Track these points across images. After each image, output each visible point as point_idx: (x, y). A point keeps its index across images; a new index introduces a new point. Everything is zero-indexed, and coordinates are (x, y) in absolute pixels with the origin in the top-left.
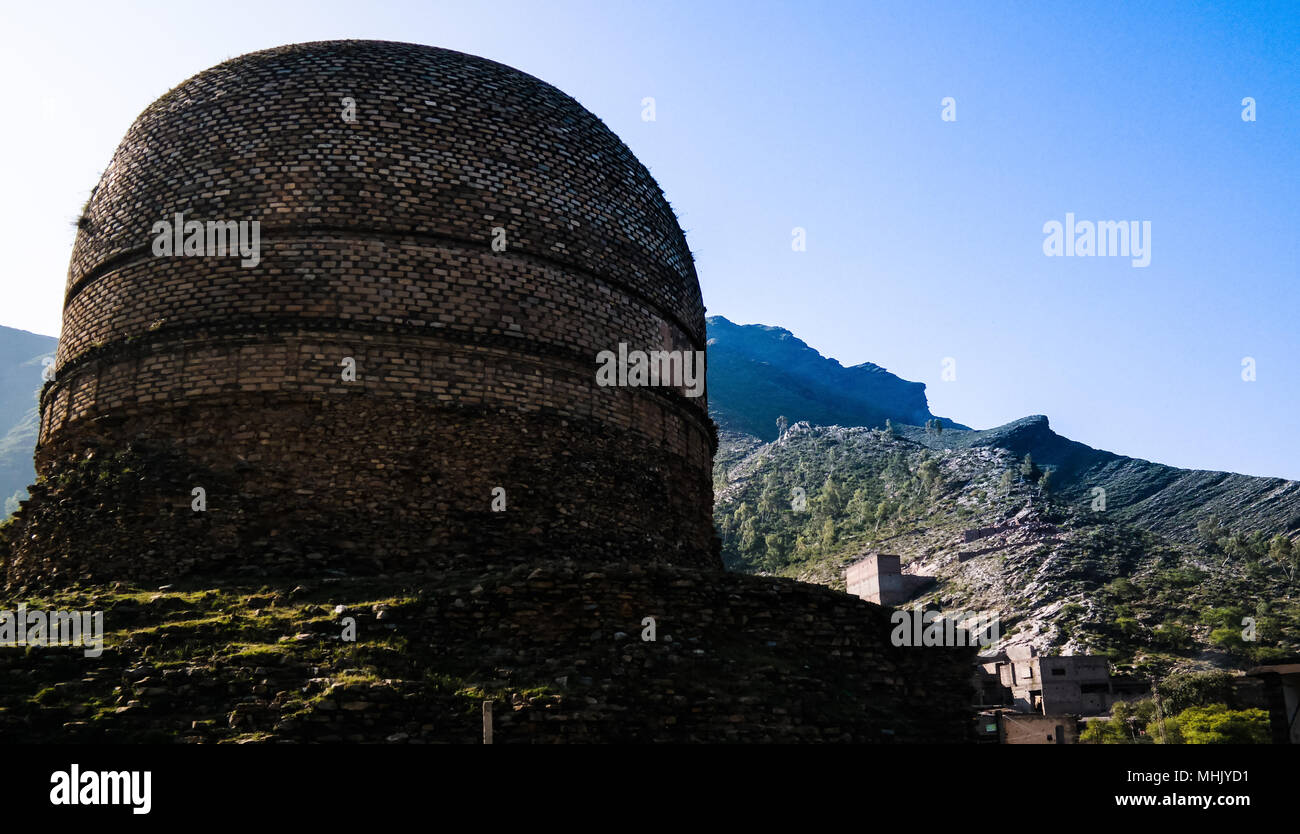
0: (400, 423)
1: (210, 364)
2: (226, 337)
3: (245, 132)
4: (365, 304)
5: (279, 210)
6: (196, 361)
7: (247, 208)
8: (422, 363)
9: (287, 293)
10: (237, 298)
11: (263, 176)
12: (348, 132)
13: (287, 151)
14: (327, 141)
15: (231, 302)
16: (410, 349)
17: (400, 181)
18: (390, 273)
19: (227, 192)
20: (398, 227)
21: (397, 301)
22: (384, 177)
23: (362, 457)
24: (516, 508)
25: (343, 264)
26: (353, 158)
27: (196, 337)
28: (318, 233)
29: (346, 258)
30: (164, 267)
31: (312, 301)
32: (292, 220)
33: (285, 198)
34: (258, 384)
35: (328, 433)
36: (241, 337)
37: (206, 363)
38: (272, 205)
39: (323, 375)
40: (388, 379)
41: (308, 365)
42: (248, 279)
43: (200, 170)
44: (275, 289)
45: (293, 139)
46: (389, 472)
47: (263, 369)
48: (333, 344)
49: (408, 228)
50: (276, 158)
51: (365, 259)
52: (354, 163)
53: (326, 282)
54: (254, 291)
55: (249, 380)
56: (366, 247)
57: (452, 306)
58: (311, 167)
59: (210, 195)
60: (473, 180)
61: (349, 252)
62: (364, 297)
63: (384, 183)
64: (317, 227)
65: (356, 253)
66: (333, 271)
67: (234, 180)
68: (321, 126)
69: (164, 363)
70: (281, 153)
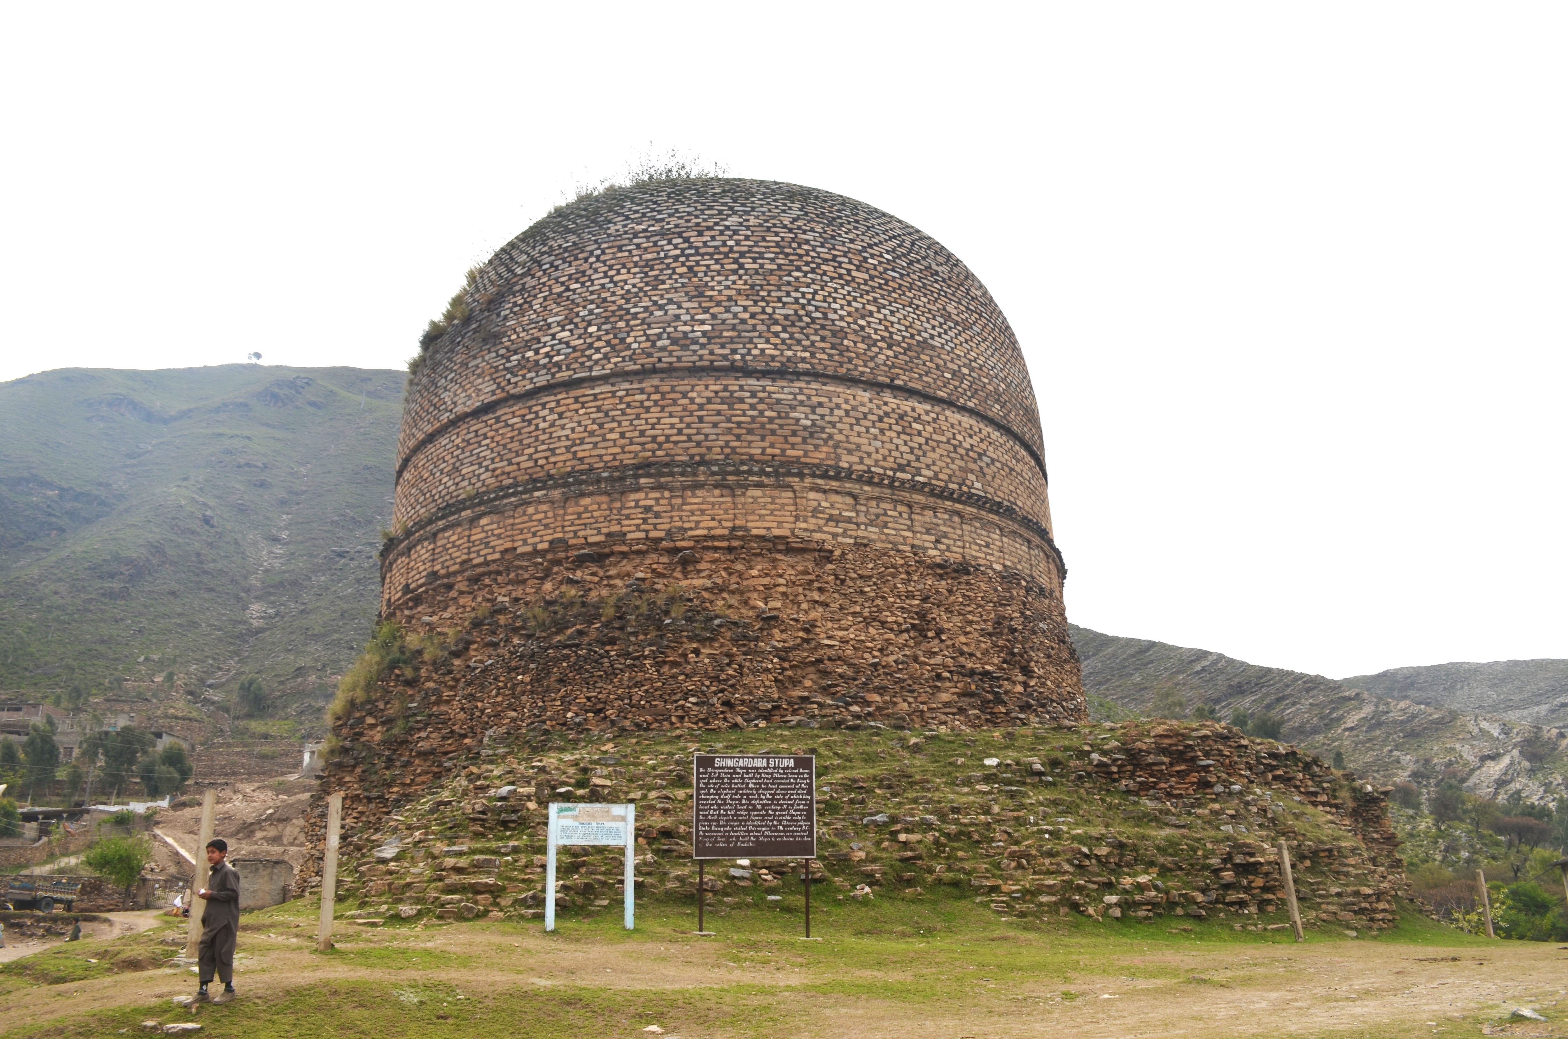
0: (903, 576)
1: (713, 504)
2: (729, 478)
3: (718, 267)
4: (860, 454)
5: (767, 352)
6: (696, 500)
7: (734, 346)
8: (913, 516)
9: (786, 437)
10: (734, 438)
11: (746, 316)
12: (825, 278)
13: (769, 292)
14: (808, 286)
15: (727, 442)
16: (902, 502)
17: (876, 333)
18: (878, 424)
19: (709, 328)
20: (880, 378)
21: (887, 453)
22: (862, 328)
23: (875, 609)
24: (1005, 666)
25: (836, 412)
26: (834, 306)
27: (695, 474)
28: (806, 378)
29: (838, 406)
30: (639, 397)
31: (811, 448)
32: (782, 364)
33: (773, 340)
34: (769, 529)
35: (838, 582)
36: (746, 479)
37: (708, 503)
38: (760, 346)
39: (830, 523)
40: (886, 531)
41: (815, 512)
42: (742, 419)
43: (670, 301)
44: (773, 432)
45: (773, 279)
46: (900, 625)
47: (772, 514)
48: (837, 492)
49: (888, 380)
50: (759, 298)
51: (854, 408)
52: (835, 311)
53: (823, 430)
54: (750, 432)
55: (758, 524)
56: (854, 396)
57: (930, 462)
58: (796, 311)
59: (687, 328)
60: (932, 337)
61: (840, 401)
62: (858, 446)
63: (863, 333)
64: (806, 373)
65: (847, 402)
66: (827, 418)
67: (714, 317)
68: (798, 269)
69: (657, 500)
70: (762, 293)
